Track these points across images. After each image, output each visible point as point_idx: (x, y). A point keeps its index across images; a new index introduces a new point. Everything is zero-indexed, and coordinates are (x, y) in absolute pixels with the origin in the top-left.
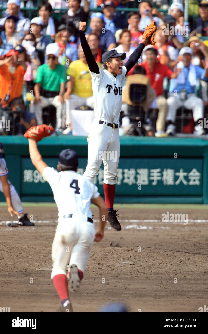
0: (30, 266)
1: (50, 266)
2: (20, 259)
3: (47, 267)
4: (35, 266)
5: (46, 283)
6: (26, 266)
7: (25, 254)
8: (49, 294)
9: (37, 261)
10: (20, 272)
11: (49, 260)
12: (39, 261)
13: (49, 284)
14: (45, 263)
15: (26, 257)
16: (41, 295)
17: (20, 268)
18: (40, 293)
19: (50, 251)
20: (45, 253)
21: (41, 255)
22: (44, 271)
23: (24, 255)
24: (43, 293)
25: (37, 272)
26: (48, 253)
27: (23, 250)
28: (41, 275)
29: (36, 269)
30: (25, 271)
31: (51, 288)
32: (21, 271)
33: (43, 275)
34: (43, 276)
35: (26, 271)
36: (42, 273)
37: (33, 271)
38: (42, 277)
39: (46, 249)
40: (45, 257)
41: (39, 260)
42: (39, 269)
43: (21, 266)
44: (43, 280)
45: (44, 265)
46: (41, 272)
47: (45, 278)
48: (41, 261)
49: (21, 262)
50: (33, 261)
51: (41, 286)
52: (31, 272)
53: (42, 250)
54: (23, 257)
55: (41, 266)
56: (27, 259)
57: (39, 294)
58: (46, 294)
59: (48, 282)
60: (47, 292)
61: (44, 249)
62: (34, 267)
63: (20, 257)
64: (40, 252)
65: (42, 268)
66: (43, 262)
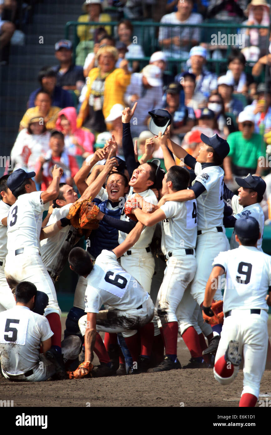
0: (217, 395)
2: (203, 387)
3: (238, 397)
4: (223, 396)
6: (210, 395)
7: (210, 380)
9: (225, 389)
10: (203, 404)
12: (228, 390)
14: (236, 392)
15: (211, 383)
17: (202, 399)
22: (234, 402)
23: (209, 382)
25: (225, 403)
26: (239, 379)
27: (207, 375)
29: (224, 399)
30: (209, 402)
32: (204, 402)
35: (211, 402)
36: (232, 405)
37: (220, 402)
40: (235, 384)
41: (228, 388)
42: (228, 399)
43: (203, 396)
45: (234, 394)
46: (230, 404)
48: (231, 389)
49: (205, 390)
50: (219, 389)
52: (218, 404)
54: (207, 384)
55: (231, 396)
56: (212, 387)
62: (221, 397)
63: (202, 384)
65: (231, 398)
66: (233, 390)
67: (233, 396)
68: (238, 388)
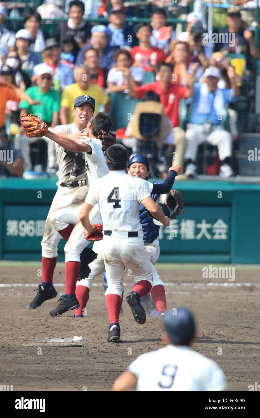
0: (15, 340)
1: (40, 341)
3: (36, 342)
5: (34, 363)
6: (9, 340)
7: (9, 326)
8: (38, 376)
9: (23, 334)
11: (39, 333)
12: (26, 335)
13: (38, 363)
14: (34, 337)
16: (28, 376)
17: (2, 344)
18: (27, 374)
19: (39, 322)
20: (33, 325)
21: (28, 327)
22: (32, 347)
23: (8, 328)
24: (31, 374)
25: (24, 348)
26: (37, 324)
27: (6, 321)
28: (28, 352)
29: (23, 345)
30: (8, 346)
31: (41, 368)
32: (3, 347)
33: (31, 352)
34: (31, 354)
35: (10, 347)
36: (30, 350)
37: (18, 347)
38: (29, 355)
39: (34, 319)
40: (33, 330)
41: (26, 333)
42: (26, 344)
43: (3, 341)
44: (31, 358)
45: (32, 340)
46: (28, 349)
47: (34, 355)
48: (29, 335)
49: (4, 335)
50: (18, 335)
51: (29, 365)
52: (16, 349)
53: (30, 321)
54: (6, 330)
55: (29, 341)
56: (11, 332)
57: (26, 376)
58: (34, 376)
59: (37, 360)
60: (36, 374)
61: (32, 319)
62: (20, 342)
64: (27, 323)
65: (29, 343)
66: (31, 335)
67: (31, 341)
68: (36, 333)
